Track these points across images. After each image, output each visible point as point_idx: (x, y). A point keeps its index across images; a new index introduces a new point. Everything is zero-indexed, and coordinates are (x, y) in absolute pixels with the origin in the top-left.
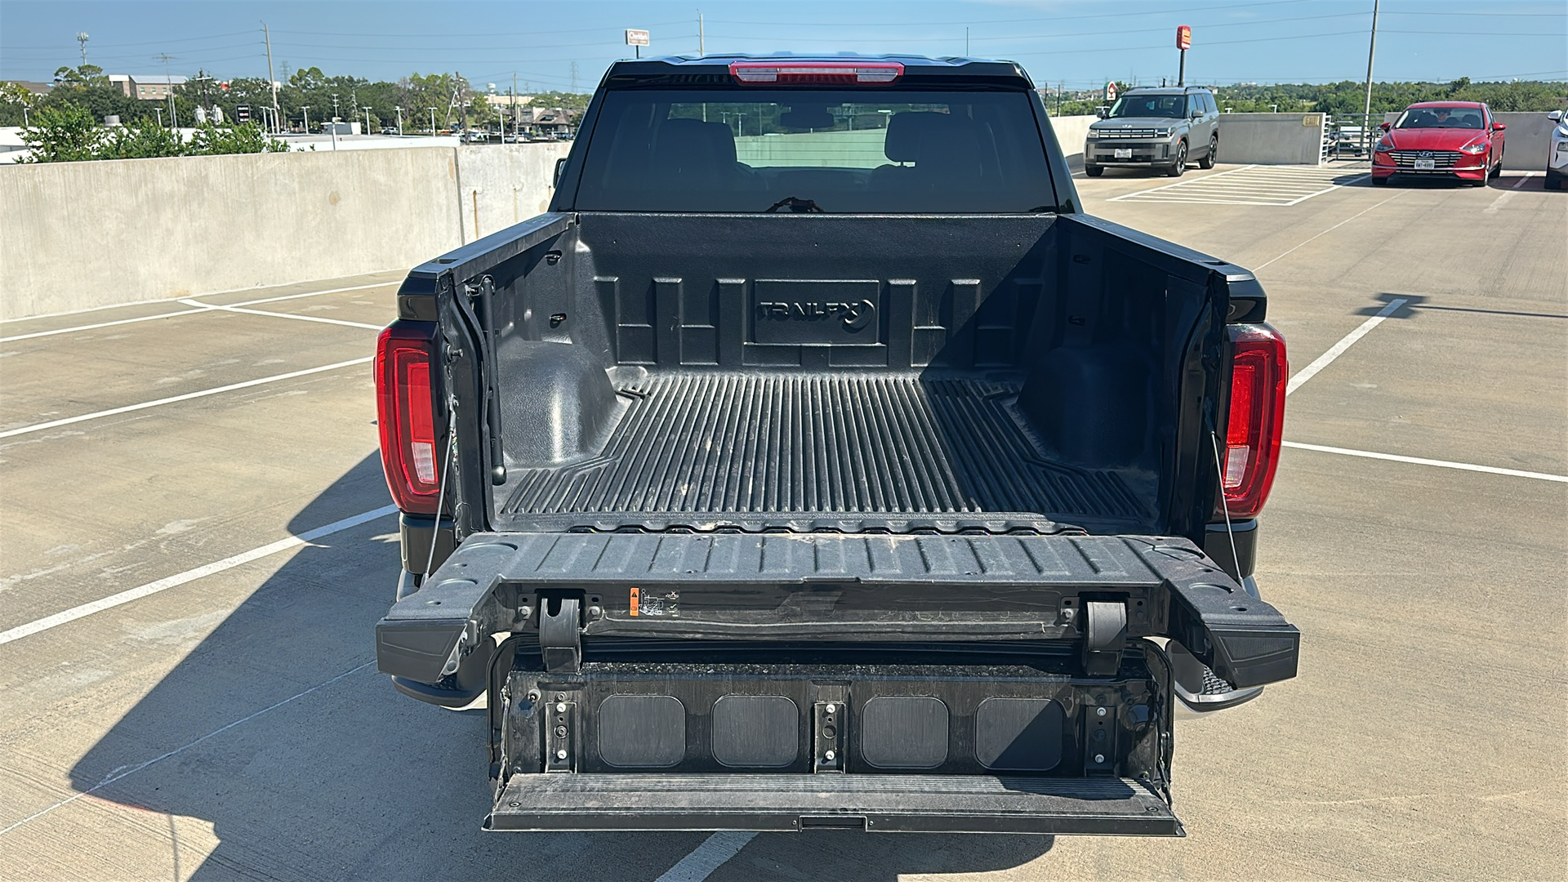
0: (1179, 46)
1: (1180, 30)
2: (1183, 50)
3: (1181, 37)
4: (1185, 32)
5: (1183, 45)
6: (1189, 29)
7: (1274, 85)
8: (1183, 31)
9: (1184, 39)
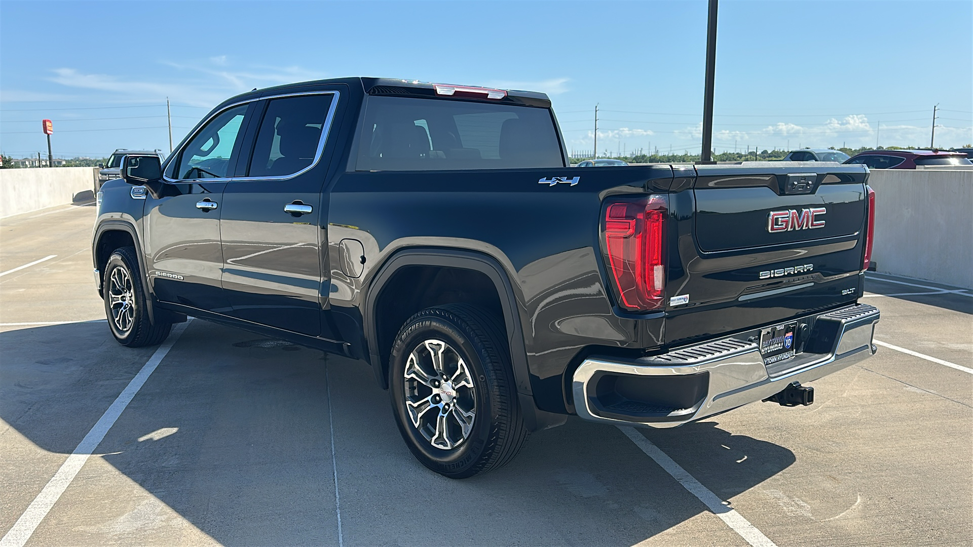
0: (45, 132)
1: (44, 122)
2: (48, 135)
3: (46, 127)
4: (48, 124)
5: (48, 132)
6: (51, 122)
7: (102, 159)
8: (47, 123)
9: (48, 128)
